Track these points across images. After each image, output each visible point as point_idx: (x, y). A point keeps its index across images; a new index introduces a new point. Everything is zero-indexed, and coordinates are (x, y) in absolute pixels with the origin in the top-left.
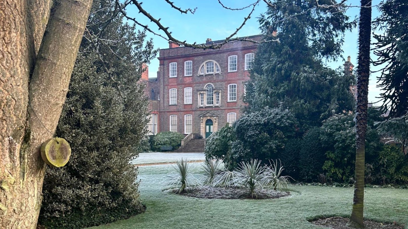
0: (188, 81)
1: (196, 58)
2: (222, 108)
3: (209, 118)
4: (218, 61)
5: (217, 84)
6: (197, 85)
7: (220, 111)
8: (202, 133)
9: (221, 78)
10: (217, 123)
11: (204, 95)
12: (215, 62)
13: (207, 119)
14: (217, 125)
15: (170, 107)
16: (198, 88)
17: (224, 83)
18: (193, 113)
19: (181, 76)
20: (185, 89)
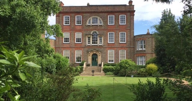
0: (78, 28)
1: (84, 14)
2: (104, 47)
3: (95, 53)
4: (101, 17)
5: (100, 31)
6: (85, 31)
7: (102, 48)
8: (90, 62)
9: (103, 28)
10: (101, 56)
11: (91, 38)
12: (99, 18)
13: (93, 53)
14: (101, 57)
15: (64, 44)
16: (86, 33)
17: (105, 31)
18: (83, 49)
19: (73, 25)
20: (76, 33)
